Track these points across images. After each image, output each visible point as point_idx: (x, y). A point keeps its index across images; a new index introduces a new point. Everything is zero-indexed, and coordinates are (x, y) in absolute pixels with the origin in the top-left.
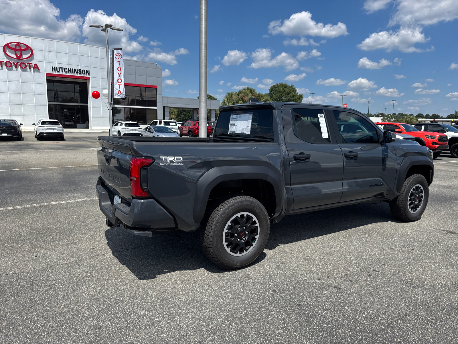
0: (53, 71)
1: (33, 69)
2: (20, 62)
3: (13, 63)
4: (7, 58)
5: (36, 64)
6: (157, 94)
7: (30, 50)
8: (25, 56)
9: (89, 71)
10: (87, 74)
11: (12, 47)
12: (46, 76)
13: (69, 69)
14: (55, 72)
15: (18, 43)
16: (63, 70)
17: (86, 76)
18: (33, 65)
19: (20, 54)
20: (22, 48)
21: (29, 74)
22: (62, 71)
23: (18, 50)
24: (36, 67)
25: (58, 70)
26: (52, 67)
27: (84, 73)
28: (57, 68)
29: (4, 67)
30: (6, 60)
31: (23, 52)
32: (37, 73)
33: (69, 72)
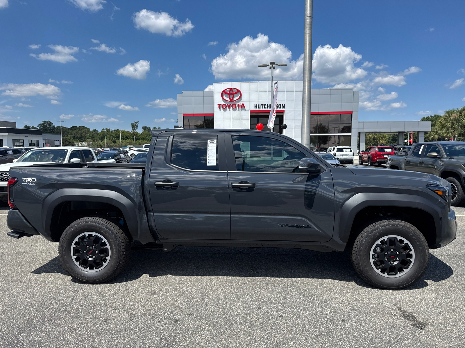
0: (255, 108)
1: (241, 108)
2: (232, 103)
3: (228, 104)
4: (224, 102)
5: (243, 104)
6: (352, 119)
7: (239, 93)
8: (235, 99)
9: (284, 104)
10: (282, 107)
11: (227, 92)
12: (250, 113)
13: (267, 105)
14: (257, 109)
15: (231, 89)
16: (263, 106)
17: (281, 109)
18: (241, 105)
19: (232, 97)
20: (234, 92)
21: (237, 113)
22: (262, 108)
23: (231, 94)
24: (243, 106)
25: (259, 107)
26: (255, 105)
27: (280, 107)
28: (258, 105)
29: (221, 108)
30: (222, 103)
31: (235, 95)
32: (243, 111)
33: (267, 108)
